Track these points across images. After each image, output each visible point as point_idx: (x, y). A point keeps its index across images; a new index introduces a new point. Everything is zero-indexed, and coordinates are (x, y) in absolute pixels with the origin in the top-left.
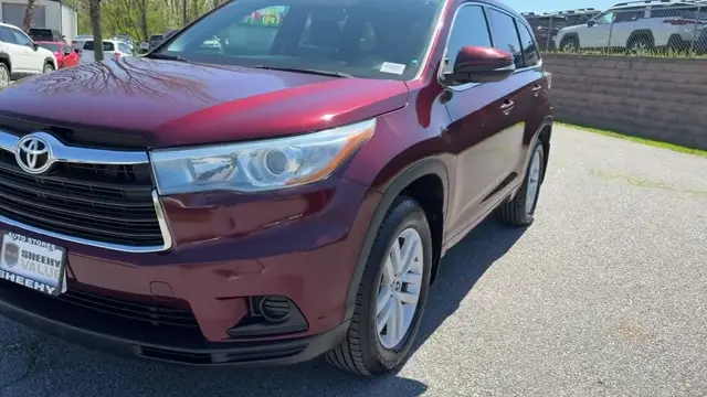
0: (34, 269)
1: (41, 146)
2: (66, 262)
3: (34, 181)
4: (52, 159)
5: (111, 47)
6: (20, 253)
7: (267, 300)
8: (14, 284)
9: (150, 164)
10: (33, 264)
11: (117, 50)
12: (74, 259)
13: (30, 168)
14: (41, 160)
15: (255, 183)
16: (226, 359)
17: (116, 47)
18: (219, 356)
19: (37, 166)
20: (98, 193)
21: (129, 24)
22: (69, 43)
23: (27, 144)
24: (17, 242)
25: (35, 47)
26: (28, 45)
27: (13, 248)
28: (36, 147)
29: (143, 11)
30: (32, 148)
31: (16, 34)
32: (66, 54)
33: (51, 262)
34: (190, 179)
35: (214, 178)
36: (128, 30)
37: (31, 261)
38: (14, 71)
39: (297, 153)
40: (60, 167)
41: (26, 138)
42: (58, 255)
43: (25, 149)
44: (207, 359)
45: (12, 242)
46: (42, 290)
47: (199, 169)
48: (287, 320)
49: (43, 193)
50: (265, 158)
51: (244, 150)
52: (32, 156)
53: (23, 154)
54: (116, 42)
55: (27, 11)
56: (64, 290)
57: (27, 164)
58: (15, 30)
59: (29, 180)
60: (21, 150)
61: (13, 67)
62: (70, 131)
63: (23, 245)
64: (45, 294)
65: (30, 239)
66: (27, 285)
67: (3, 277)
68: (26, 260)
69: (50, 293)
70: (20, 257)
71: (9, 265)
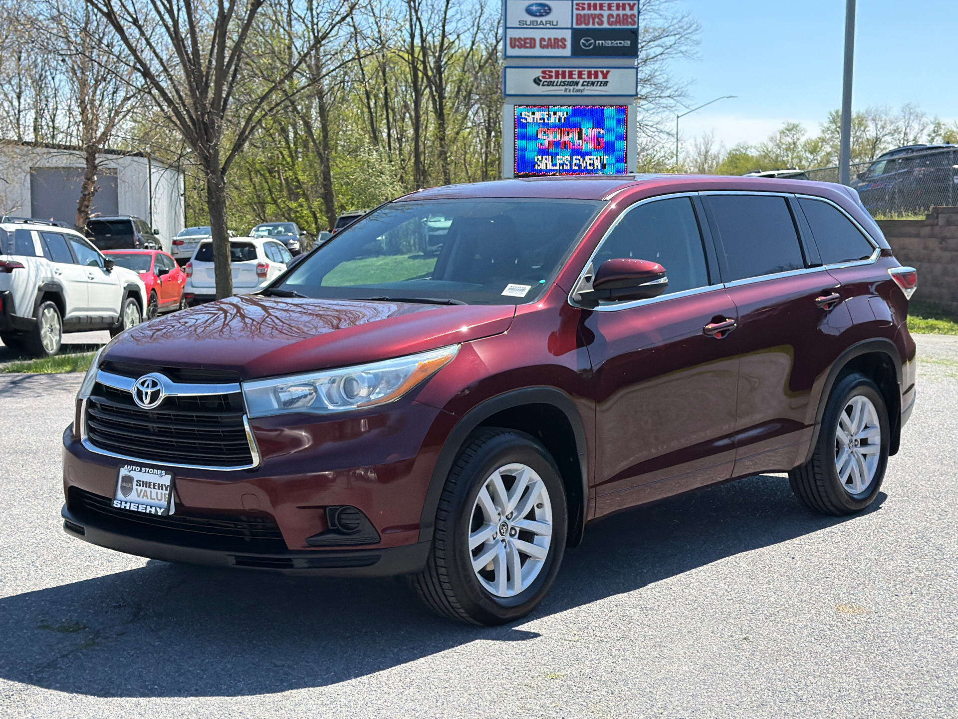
0: (147, 496)
1: (154, 384)
2: (173, 485)
3: (147, 417)
4: (163, 395)
5: (249, 252)
6: (135, 483)
7: (342, 512)
8: (130, 511)
9: (241, 393)
10: (145, 491)
11: (261, 258)
12: (181, 483)
13: (146, 405)
14: (155, 396)
15: (331, 407)
16: (306, 565)
17: (260, 251)
18: (299, 562)
19: (151, 402)
20: (201, 422)
21: (294, 190)
22: (167, 248)
23: (143, 384)
24: (132, 474)
25: (108, 267)
26: (94, 264)
27: (128, 479)
28: (150, 386)
29: (325, 161)
30: (148, 387)
31: (73, 243)
32: (162, 272)
33: (161, 487)
34: (276, 406)
35: (300, 403)
36: (293, 205)
37: (144, 488)
38: (70, 314)
39: (369, 379)
40: (170, 402)
41: (141, 379)
42: (167, 480)
43: (141, 388)
44: (288, 564)
45: (128, 474)
46: (153, 512)
47: (284, 397)
48: (359, 531)
49: (155, 425)
50: (342, 385)
51: (322, 378)
52: (147, 393)
53: (139, 393)
54: (259, 240)
55: (85, 187)
56: (172, 512)
57: (142, 401)
58: (73, 237)
59: (143, 415)
60: (138, 389)
61: (68, 308)
62: (179, 370)
63: (138, 475)
64: (156, 515)
65: (143, 469)
66: (140, 510)
67: (119, 506)
68: (140, 488)
69: (160, 514)
70: (135, 486)
71: (125, 495)
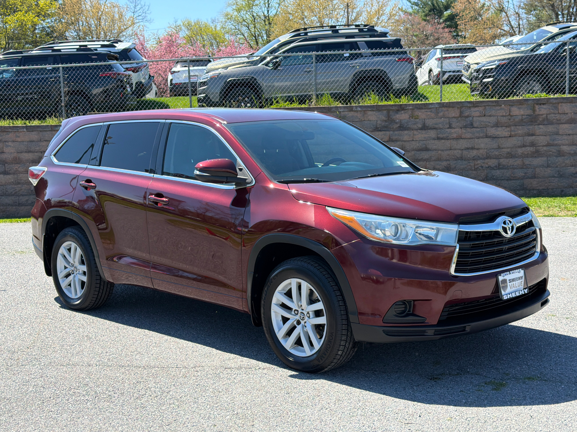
0: (514, 286)
2: (525, 275)
4: (516, 227)
6: (508, 281)
13: (509, 234)
19: (512, 232)
24: (506, 277)
27: (504, 282)
30: (508, 224)
33: (519, 278)
37: (513, 283)
42: (522, 273)
45: (504, 278)
46: (523, 293)
52: (509, 228)
63: (508, 277)
64: (525, 294)
65: (511, 272)
66: (517, 295)
67: (507, 298)
68: (510, 284)
69: (526, 292)
70: (508, 284)
71: (504, 291)
